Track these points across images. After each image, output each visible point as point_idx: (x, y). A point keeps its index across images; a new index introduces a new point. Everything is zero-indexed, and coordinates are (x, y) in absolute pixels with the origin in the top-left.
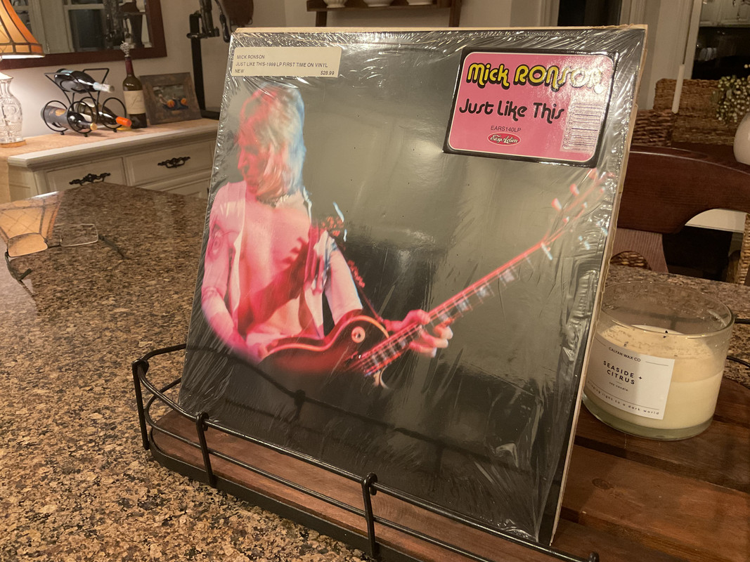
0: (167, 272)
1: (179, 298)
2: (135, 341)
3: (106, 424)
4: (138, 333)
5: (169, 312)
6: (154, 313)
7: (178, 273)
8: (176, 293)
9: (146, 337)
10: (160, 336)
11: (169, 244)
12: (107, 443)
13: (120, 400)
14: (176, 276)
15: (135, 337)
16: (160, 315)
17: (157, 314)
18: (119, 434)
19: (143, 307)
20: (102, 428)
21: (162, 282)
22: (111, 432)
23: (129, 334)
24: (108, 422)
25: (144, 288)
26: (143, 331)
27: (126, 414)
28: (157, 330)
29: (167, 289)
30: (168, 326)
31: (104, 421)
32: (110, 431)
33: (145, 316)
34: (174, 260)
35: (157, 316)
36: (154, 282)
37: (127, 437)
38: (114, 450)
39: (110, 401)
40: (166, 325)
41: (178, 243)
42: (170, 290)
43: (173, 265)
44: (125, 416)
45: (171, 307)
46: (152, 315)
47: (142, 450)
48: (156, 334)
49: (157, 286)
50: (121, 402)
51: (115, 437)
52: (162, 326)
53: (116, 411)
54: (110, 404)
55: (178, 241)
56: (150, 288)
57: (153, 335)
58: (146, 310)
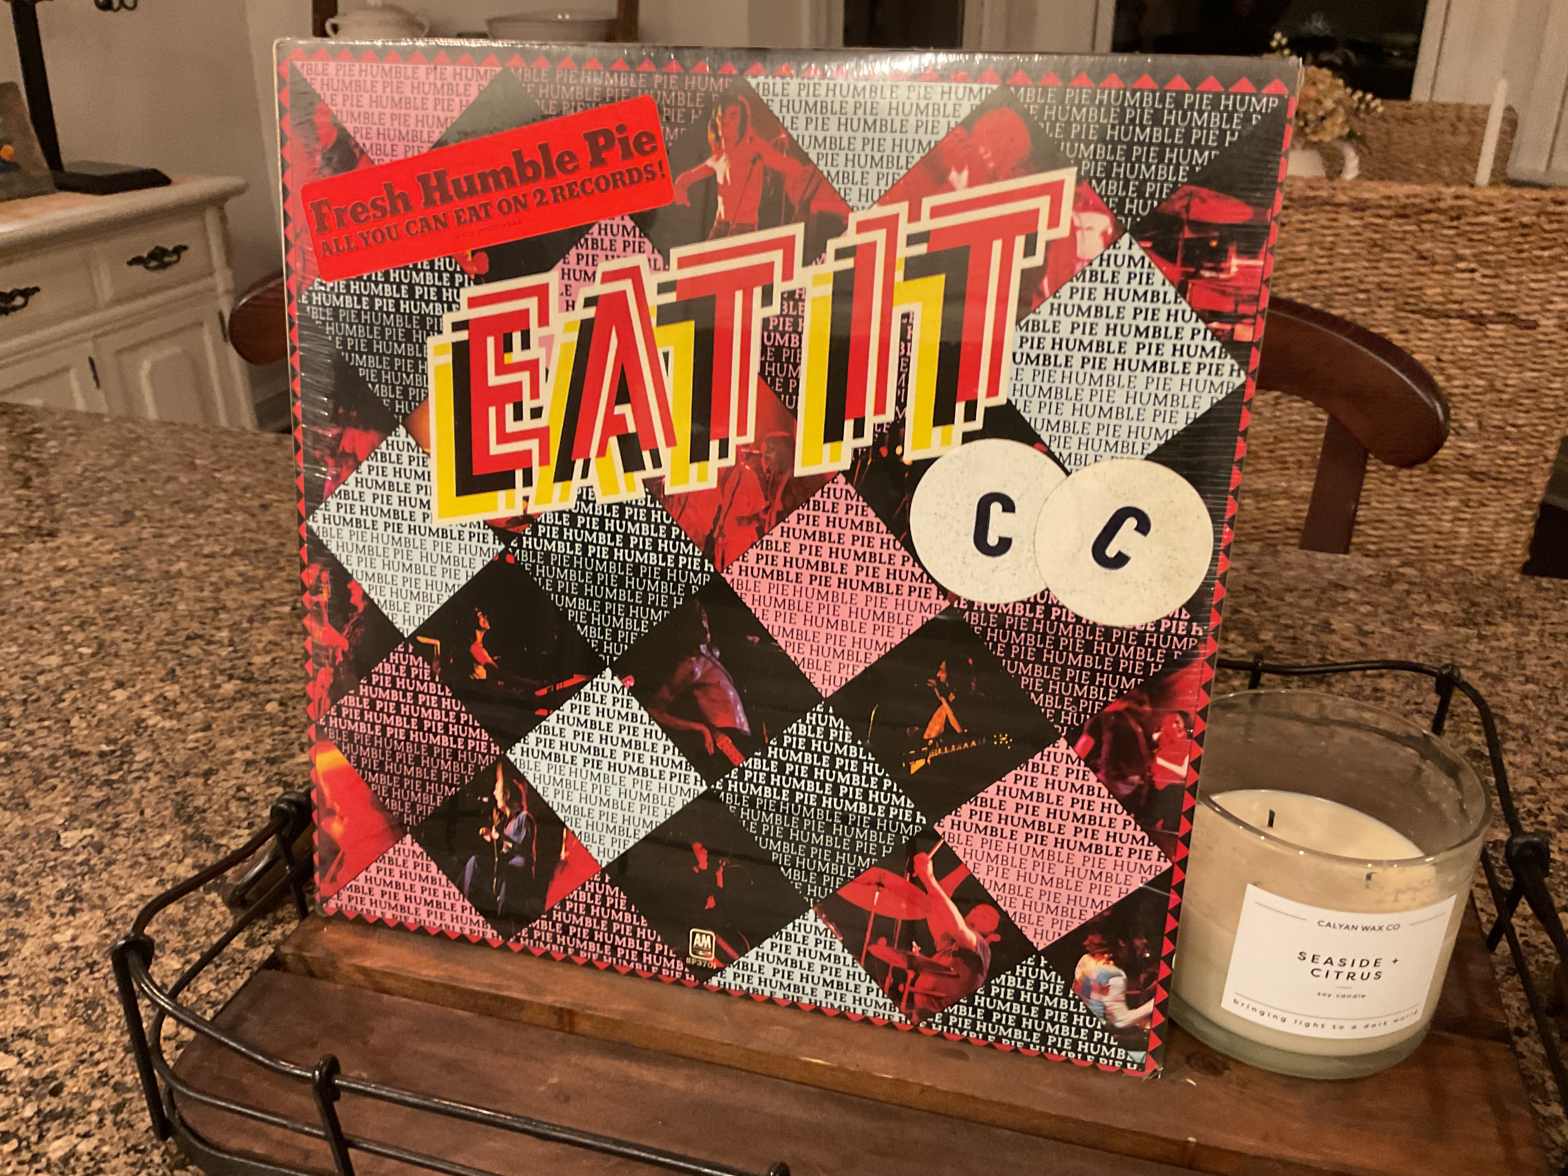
0: (82, 626)
1: (129, 698)
2: (48, 832)
3: (33, 1082)
4: (49, 810)
5: (115, 741)
6: (77, 746)
7: (111, 628)
8: (120, 685)
9: (73, 818)
10: (109, 809)
11: (65, 549)
12: (50, 1135)
13: (53, 1005)
14: (107, 636)
15: (44, 822)
16: (94, 750)
17: (84, 748)
18: (76, 1104)
19: (45, 733)
20: (26, 1095)
21: (76, 657)
22: (52, 1104)
23: (29, 813)
24: (37, 1074)
25: (34, 680)
26: (60, 800)
27: (78, 1042)
28: (97, 794)
29: (92, 675)
30: (122, 780)
31: (26, 1072)
32: (49, 1098)
33: (54, 759)
34: (90, 593)
35: (86, 754)
36: (54, 661)
37: (100, 1111)
38: (72, 1153)
39: (27, 1011)
40: (115, 777)
41: (88, 544)
42: (102, 679)
43: (91, 608)
44: (79, 1050)
45: (117, 725)
46: (75, 754)
47: (150, 1139)
48: (98, 806)
49: (66, 670)
50: (56, 1012)
51: (67, 1116)
52: (109, 783)
53: (51, 1040)
54: (30, 1022)
55: (88, 538)
56: (48, 677)
57: (89, 811)
58: (55, 741)
